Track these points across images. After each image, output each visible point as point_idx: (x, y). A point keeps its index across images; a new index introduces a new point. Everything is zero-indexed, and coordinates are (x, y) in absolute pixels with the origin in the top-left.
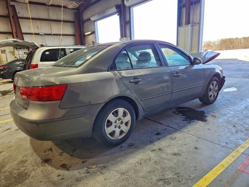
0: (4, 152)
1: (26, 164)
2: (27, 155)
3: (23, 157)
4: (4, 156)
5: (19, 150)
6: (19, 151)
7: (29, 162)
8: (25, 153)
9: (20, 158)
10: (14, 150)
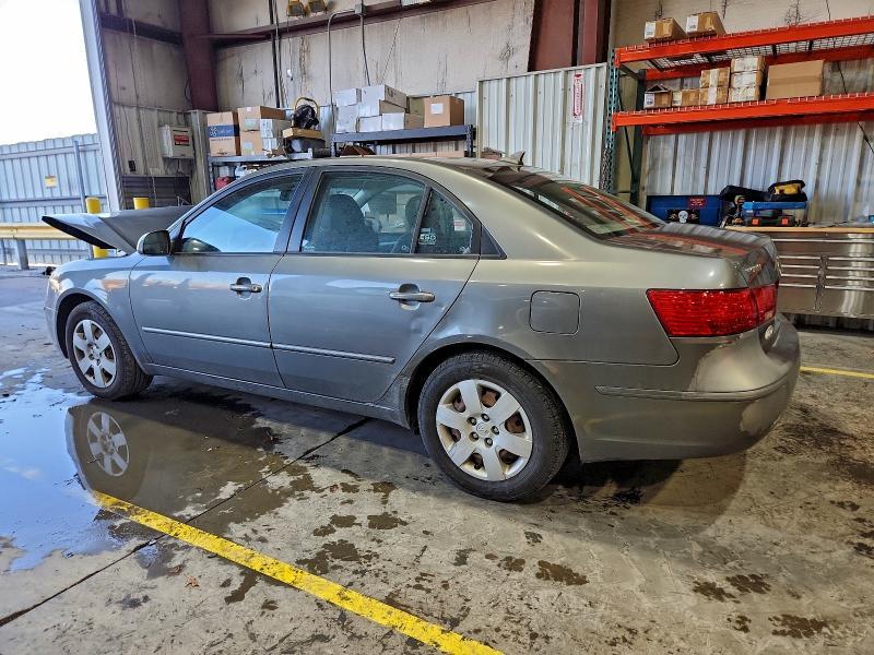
0: (832, 502)
1: (780, 443)
2: (769, 459)
3: (781, 458)
4: (830, 487)
5: (783, 479)
6: (784, 477)
7: (771, 444)
8: (771, 464)
9: (788, 461)
10: (797, 490)
